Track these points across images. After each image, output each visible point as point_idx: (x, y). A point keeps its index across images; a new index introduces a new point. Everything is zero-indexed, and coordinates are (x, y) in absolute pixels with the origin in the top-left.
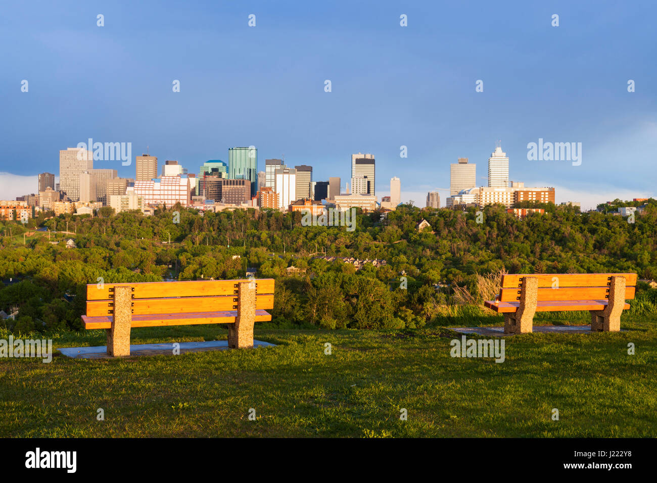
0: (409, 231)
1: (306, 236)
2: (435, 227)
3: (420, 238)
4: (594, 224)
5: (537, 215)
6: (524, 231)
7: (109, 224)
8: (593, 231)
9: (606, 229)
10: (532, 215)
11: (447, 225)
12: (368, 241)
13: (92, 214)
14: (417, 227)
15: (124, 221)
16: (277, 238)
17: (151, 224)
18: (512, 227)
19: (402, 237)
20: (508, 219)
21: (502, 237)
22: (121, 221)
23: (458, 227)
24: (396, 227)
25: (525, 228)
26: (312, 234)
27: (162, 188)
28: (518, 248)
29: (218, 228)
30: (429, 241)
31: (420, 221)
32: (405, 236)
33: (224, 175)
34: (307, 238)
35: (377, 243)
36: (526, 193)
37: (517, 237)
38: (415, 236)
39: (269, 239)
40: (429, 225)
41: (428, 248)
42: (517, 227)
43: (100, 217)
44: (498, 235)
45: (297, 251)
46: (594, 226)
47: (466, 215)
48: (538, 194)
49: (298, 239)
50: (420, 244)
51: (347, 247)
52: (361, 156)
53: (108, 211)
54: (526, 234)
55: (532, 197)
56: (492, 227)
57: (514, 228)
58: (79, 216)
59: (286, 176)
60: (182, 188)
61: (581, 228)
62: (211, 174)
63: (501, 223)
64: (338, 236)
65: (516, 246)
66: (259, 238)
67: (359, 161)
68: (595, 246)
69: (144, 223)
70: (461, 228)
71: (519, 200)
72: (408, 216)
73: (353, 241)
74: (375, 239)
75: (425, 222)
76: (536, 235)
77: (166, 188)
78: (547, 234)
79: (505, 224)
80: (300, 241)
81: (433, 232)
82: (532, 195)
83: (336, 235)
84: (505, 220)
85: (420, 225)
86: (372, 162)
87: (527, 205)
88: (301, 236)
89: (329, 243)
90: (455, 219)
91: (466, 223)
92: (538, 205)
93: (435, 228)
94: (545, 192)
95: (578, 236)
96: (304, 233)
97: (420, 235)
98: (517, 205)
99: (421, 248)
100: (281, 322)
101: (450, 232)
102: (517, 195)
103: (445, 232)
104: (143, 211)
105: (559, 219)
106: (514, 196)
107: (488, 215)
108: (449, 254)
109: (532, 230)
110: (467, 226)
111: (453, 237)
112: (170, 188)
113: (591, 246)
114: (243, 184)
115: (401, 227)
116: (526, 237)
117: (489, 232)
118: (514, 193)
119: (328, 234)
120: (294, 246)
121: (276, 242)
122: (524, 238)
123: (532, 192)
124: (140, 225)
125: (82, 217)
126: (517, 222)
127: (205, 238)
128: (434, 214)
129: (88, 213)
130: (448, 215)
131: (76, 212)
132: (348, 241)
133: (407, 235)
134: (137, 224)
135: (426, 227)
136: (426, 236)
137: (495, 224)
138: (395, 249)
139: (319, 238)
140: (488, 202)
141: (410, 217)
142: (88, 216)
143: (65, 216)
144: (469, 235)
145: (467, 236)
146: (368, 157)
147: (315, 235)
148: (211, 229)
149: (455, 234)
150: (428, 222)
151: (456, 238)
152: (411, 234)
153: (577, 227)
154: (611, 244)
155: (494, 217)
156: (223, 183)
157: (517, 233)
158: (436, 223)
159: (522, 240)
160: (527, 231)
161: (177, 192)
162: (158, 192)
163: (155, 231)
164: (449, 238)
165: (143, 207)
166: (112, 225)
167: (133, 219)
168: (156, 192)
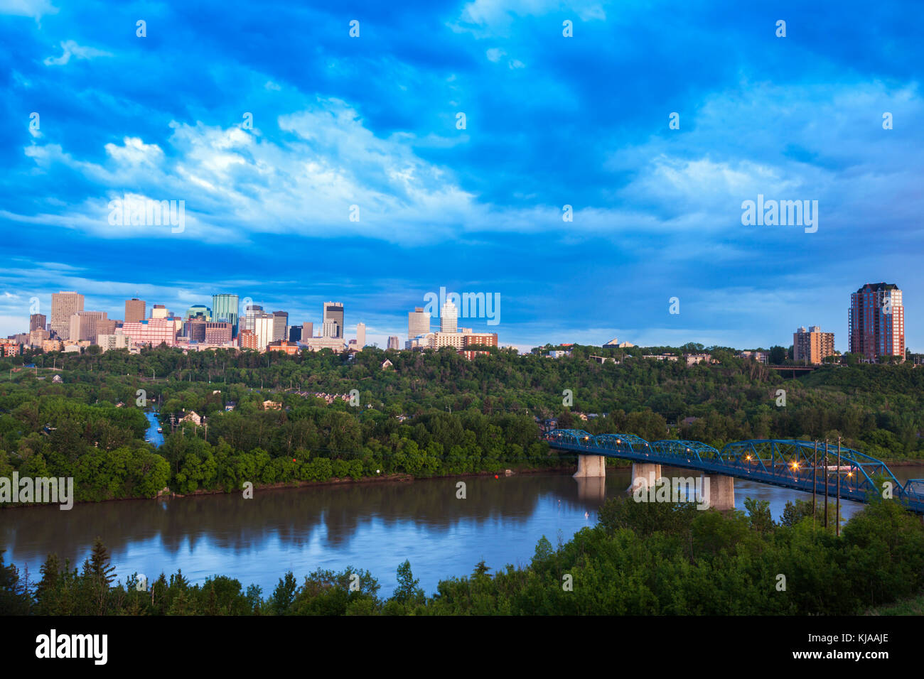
0: (374, 369)
1: (281, 374)
2: (397, 365)
3: (384, 376)
4: (532, 364)
5: (483, 356)
6: (473, 370)
7: (96, 361)
8: (530, 371)
9: (540, 369)
10: (480, 356)
11: (408, 364)
12: (337, 378)
13: (80, 352)
14: (381, 365)
15: (110, 359)
16: (255, 375)
17: (136, 361)
18: (463, 366)
20: (460, 360)
21: (455, 375)
22: (107, 358)
23: (417, 366)
24: (362, 366)
25: (474, 367)
26: (287, 371)
27: (149, 329)
28: (468, 385)
29: (200, 366)
30: (391, 379)
31: (383, 361)
32: (370, 374)
33: (208, 319)
35: (346, 380)
36: (474, 338)
37: (467, 375)
38: (379, 374)
39: (247, 376)
40: (391, 364)
41: (391, 384)
43: (88, 354)
44: (451, 374)
45: (272, 386)
46: (531, 366)
47: (424, 356)
48: (484, 338)
49: (274, 375)
50: (384, 381)
51: (319, 383)
52: (332, 304)
53: (95, 349)
54: (475, 372)
55: (479, 342)
56: (446, 367)
57: (465, 368)
58: (67, 353)
59: (265, 320)
60: (168, 329)
61: (520, 368)
62: (196, 317)
63: (453, 364)
64: (311, 373)
65: (466, 383)
66: (239, 375)
67: (329, 309)
68: (532, 384)
69: (129, 361)
70: (420, 367)
71: (468, 344)
73: (325, 378)
74: (344, 376)
75: (388, 361)
76: (483, 373)
77: (153, 329)
78: (492, 372)
79: (457, 364)
80: (277, 378)
81: (395, 371)
82: (479, 339)
83: (308, 372)
84: (457, 360)
85: (384, 365)
86: (341, 309)
87: (474, 347)
88: (278, 373)
89: (303, 380)
90: (415, 359)
91: (424, 363)
92: (484, 348)
93: (397, 367)
94: (489, 337)
95: (519, 375)
96: (280, 370)
97: (384, 373)
98: (466, 348)
99: (385, 384)
100: (257, 453)
101: (409, 370)
102: (466, 339)
103: (405, 371)
104: (129, 349)
105: (502, 360)
106: (464, 340)
108: (409, 389)
109: (480, 370)
110: (425, 365)
111: (412, 375)
112: (157, 329)
113: (529, 383)
114: (225, 327)
115: (367, 365)
116: (475, 376)
118: (463, 338)
119: (301, 372)
120: (271, 382)
121: (254, 378)
122: (473, 376)
123: (479, 337)
124: (126, 362)
125: (70, 354)
126: (468, 362)
127: (188, 375)
128: (395, 355)
129: (77, 351)
130: (408, 356)
131: (63, 349)
132: (320, 378)
133: (372, 372)
134: (123, 361)
135: (390, 366)
136: (389, 375)
137: (448, 364)
138: (361, 385)
139: (294, 375)
140: (442, 345)
141: (374, 357)
142: (75, 353)
143: (53, 353)
144: (426, 373)
145: (424, 374)
146: (338, 304)
147: (291, 372)
148: (194, 366)
149: (414, 373)
150: (391, 361)
151: (415, 375)
152: (376, 372)
153: (517, 367)
154: (545, 381)
155: (447, 358)
156: (207, 325)
157: (467, 372)
158: (398, 363)
159: (471, 378)
160: (475, 370)
161: (164, 333)
162: (146, 333)
163: (141, 368)
164: (409, 376)
165: (130, 346)
166: (98, 362)
167: (119, 357)
168: (143, 333)
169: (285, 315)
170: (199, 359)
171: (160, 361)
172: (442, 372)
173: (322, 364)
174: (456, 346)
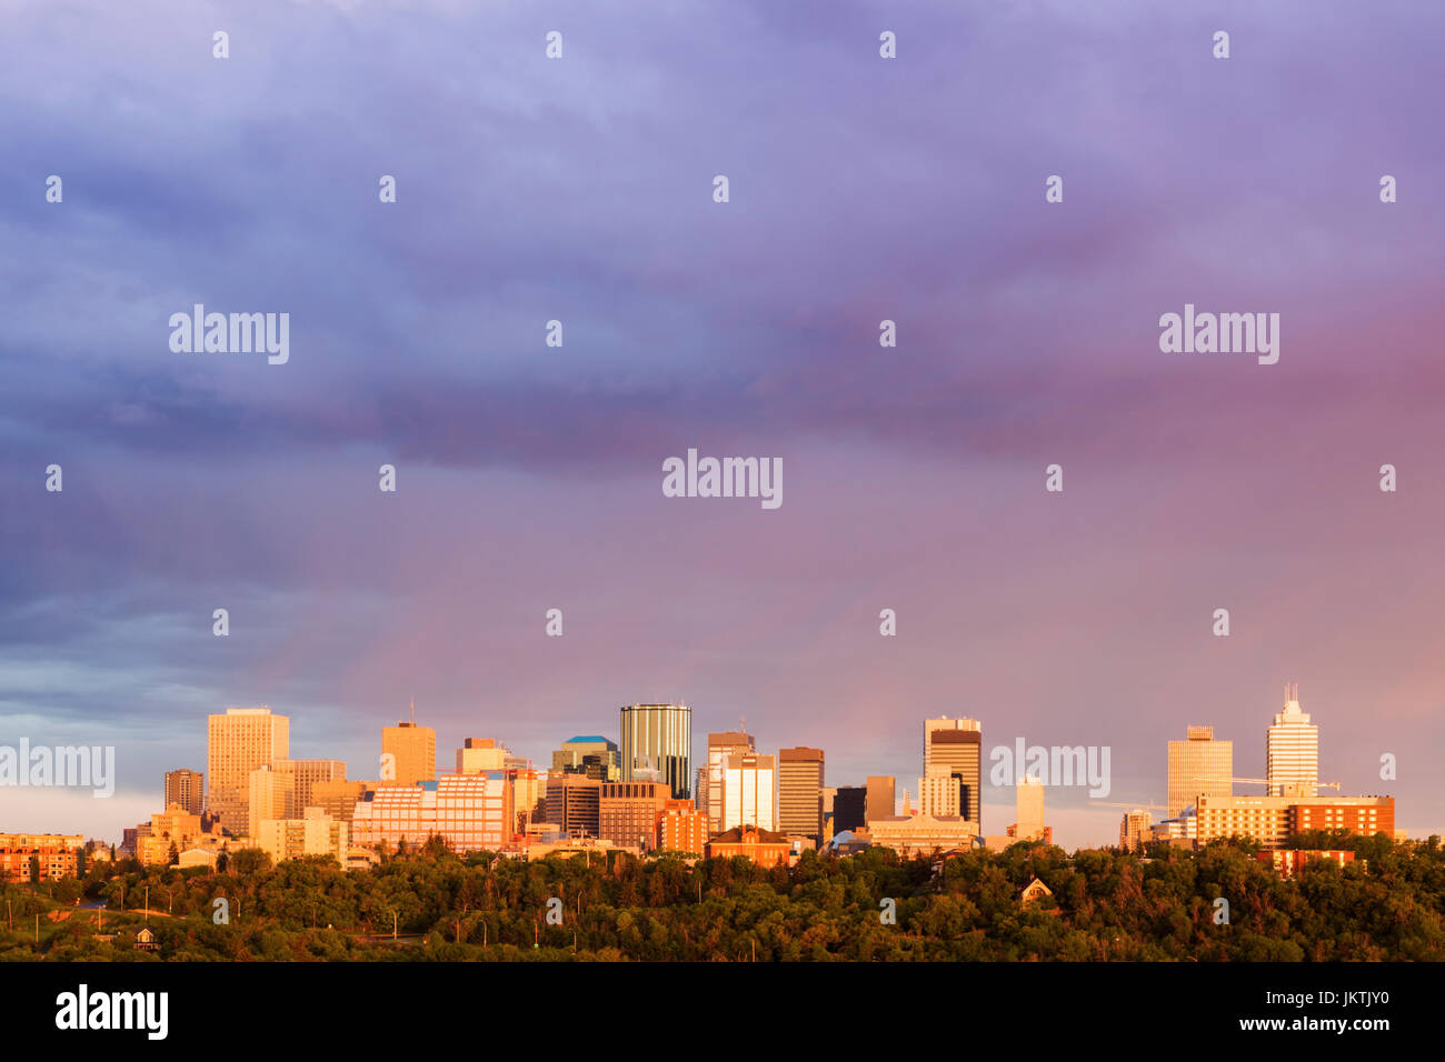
0: (997, 906)
1: (732, 921)
2: (1063, 897)
3: (1022, 925)
5: (1330, 866)
6: (1292, 907)
7: (251, 891)
10: (1318, 866)
11: (1094, 891)
13: (214, 867)
14: (1017, 896)
15: (288, 884)
16: (657, 925)
17: (353, 891)
18: (1260, 896)
19: (972, 923)
20: (1253, 878)
22: (282, 884)
23: (1121, 897)
24: (961, 898)
25: (1294, 900)
26: (747, 914)
27: (441, 803)
28: (1269, 951)
29: (520, 900)
31: (1025, 883)
32: (984, 920)
33: (614, 773)
34: (733, 926)
35: (908, 939)
36: (1318, 811)
37: (1271, 923)
38: (1007, 919)
39: (636, 929)
40: (1048, 892)
42: (1273, 896)
43: (232, 872)
47: (1146, 866)
48: (1350, 812)
49: (710, 927)
50: (1016, 942)
51: (831, 947)
53: (252, 859)
54: (1298, 915)
55: (1334, 822)
56: (1208, 898)
57: (1266, 900)
58: (183, 871)
59: (749, 773)
60: (489, 804)
62: (581, 770)
63: (1233, 887)
64: (812, 920)
65: (1262, 945)
66: (614, 927)
67: (940, 737)
69: (336, 890)
70: (1130, 901)
71: (1300, 829)
72: (995, 868)
73: (848, 934)
74: (905, 928)
75: (1037, 884)
76: (1322, 918)
77: (451, 803)
78: (1351, 915)
79: (1243, 889)
80: (715, 933)
81: (1056, 912)
82: (1334, 815)
83: (805, 917)
84: (1243, 877)
85: (1026, 893)
86: (972, 738)
87: (1319, 840)
88: (721, 919)
89: (786, 939)
90: (1115, 877)
91: (1144, 888)
92: (1340, 841)
93: (1062, 901)
94: (1370, 808)
96: (728, 912)
97: (1022, 919)
98: (1292, 840)
101: (1099, 909)
102: (1295, 816)
103: (1086, 911)
104: (342, 858)
105: (1388, 877)
106: (1287, 819)
107: (1202, 865)
109: (1311, 905)
110: (1144, 894)
111: (1107, 924)
112: (460, 803)
114: (652, 795)
115: (975, 897)
116: (1297, 924)
117: (1201, 911)
118: (1287, 812)
119: (787, 916)
121: (654, 935)
122: (1291, 925)
123: (1334, 808)
124: (326, 893)
125: (188, 873)
126: (1274, 884)
127: (480, 925)
128: (1065, 865)
129: (205, 863)
130: (1097, 867)
131: (176, 861)
132: (835, 933)
133: (989, 916)
134: (320, 891)
135: (1041, 896)
136: (1036, 922)
138: (950, 952)
139: (763, 927)
140: (1219, 833)
141: (998, 872)
142: (203, 870)
143: (147, 871)
144: (1148, 918)
145: (1143, 920)
147: (757, 917)
148: (503, 902)
149: (1113, 916)
150: (1046, 883)
151: (1115, 924)
152: (998, 915)
153: (1432, 898)
155: (1217, 871)
156: (601, 791)
157: (1272, 912)
158: (1066, 887)
159: (1286, 931)
160: (1299, 907)
161: (478, 815)
162: (432, 815)
163: (364, 908)
164: (1096, 926)
165: (343, 849)
166: (257, 894)
167: (311, 878)
168: (426, 815)
169: (815, 758)
170: (517, 884)
171: (415, 889)
172: (1195, 912)
173: (849, 895)
174: (1263, 835)
